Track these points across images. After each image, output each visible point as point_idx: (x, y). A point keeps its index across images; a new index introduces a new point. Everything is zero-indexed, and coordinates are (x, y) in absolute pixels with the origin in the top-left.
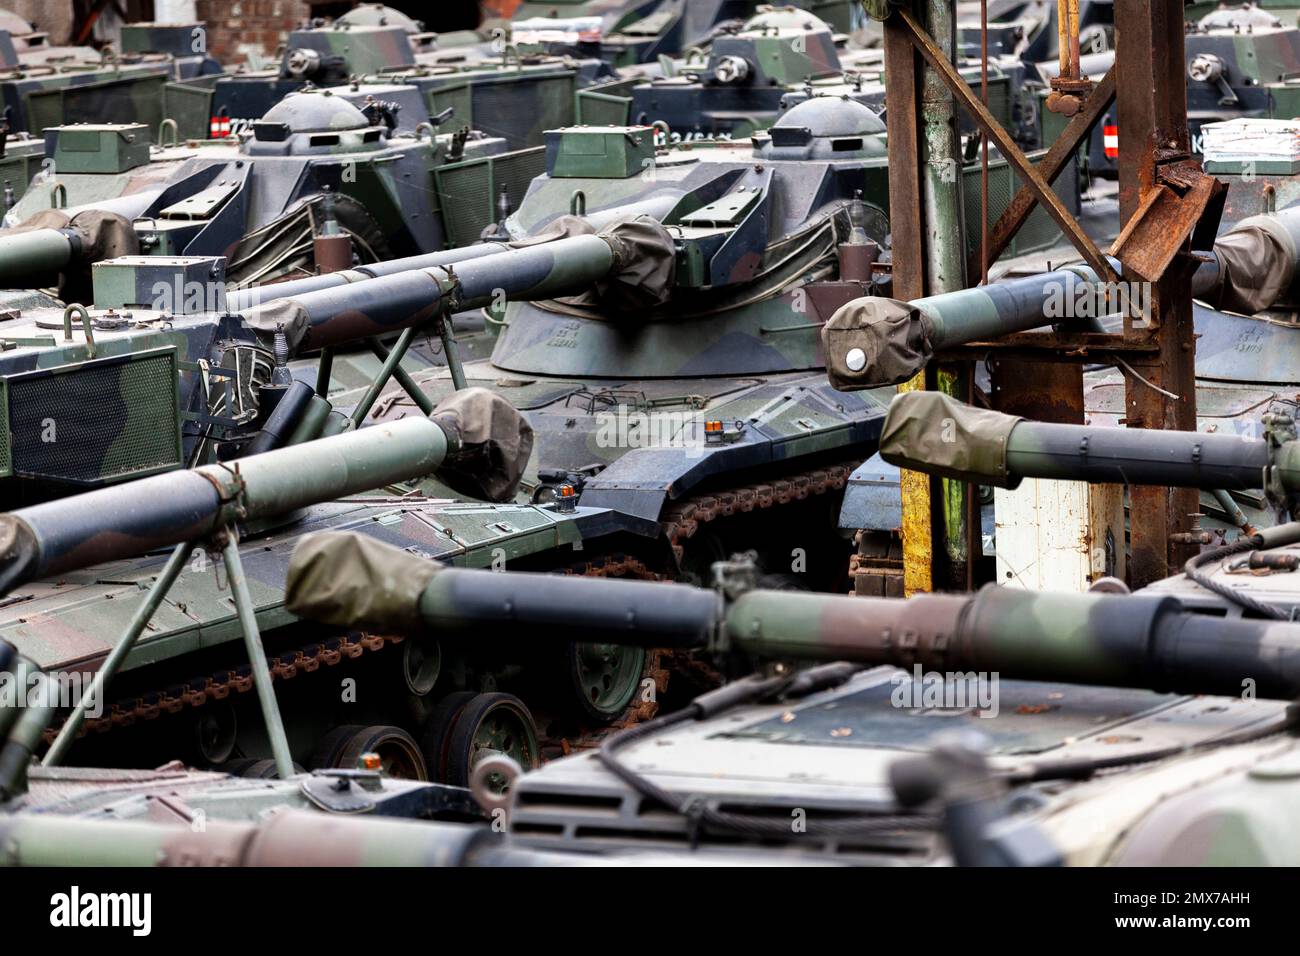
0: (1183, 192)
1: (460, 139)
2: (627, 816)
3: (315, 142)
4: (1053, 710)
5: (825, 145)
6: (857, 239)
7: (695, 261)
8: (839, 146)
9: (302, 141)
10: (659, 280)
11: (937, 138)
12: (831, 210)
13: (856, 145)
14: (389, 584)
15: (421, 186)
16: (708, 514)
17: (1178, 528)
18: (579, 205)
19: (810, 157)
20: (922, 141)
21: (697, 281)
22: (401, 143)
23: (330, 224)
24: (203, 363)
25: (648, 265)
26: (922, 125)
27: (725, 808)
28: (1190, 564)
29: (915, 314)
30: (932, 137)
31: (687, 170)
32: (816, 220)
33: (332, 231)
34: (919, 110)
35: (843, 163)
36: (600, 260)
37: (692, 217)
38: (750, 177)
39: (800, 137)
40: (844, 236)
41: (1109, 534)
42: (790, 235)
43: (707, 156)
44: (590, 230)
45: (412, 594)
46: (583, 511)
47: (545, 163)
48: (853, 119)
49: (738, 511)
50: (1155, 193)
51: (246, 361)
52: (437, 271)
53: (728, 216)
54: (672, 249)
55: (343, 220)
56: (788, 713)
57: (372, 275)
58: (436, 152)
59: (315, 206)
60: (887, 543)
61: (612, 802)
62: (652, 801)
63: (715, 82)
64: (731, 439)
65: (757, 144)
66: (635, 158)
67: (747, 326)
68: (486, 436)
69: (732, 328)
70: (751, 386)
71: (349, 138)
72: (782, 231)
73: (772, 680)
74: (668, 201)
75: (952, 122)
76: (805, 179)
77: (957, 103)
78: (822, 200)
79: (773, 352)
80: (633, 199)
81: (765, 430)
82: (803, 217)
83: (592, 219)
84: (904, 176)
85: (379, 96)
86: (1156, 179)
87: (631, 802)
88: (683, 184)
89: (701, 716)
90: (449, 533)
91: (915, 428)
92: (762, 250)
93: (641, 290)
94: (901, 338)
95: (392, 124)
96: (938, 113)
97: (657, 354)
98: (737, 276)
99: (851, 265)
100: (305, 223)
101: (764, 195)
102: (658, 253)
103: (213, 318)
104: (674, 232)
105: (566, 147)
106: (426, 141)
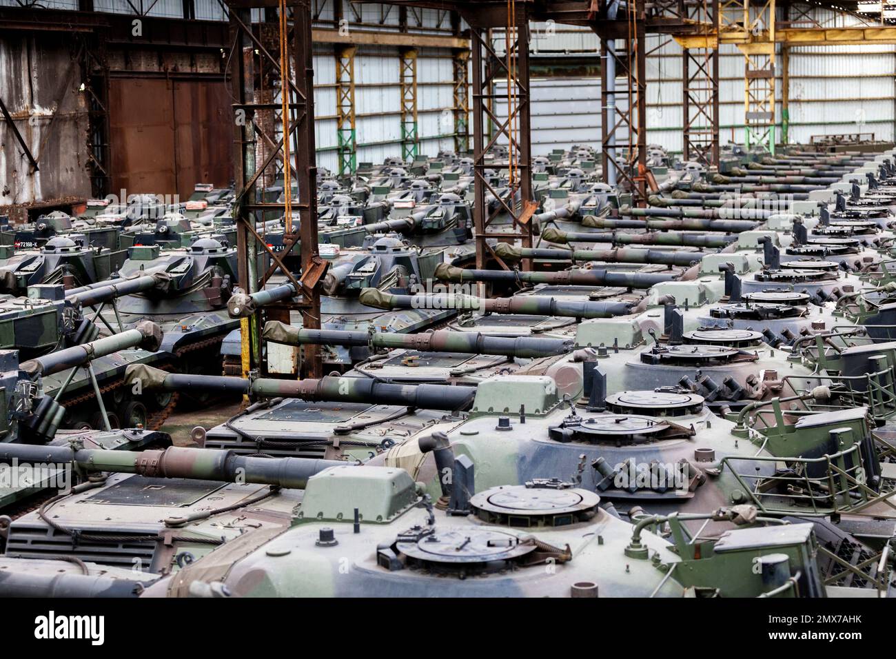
0: (319, 265)
1: (100, 250)
2: (239, 442)
3: (62, 250)
4: (342, 409)
5: (207, 251)
6: (216, 276)
7: (175, 282)
8: (210, 251)
9: (59, 250)
10: (166, 288)
11: (251, 251)
12: (209, 269)
13: (215, 251)
14: (154, 379)
15: (91, 262)
16: (184, 351)
17: (316, 353)
18: (142, 268)
19: (203, 254)
20: (247, 251)
21: (176, 288)
22: (85, 250)
23: (68, 272)
24: (63, 314)
25: (164, 284)
26: (247, 247)
27: (266, 439)
28: (355, 366)
29: (252, 298)
30: (250, 250)
31: (168, 258)
32: (206, 271)
33: (68, 275)
34: (246, 243)
35: (212, 256)
36: (151, 283)
37: (172, 271)
38: (187, 259)
39: (200, 249)
40: (213, 275)
41: (298, 355)
42: (199, 275)
43: (172, 254)
44: (146, 275)
45: (161, 381)
46: (159, 352)
47: (128, 255)
48: (214, 244)
49: (191, 350)
50: (312, 265)
51: (71, 313)
52: (111, 287)
53: (183, 270)
54: (170, 279)
55: (71, 272)
56: (270, 411)
57: (92, 288)
58: (94, 252)
59: (63, 268)
60: (236, 359)
61: (234, 439)
62: (245, 438)
63: (159, 232)
64: (188, 331)
65: (188, 251)
66: (155, 255)
67: (188, 299)
68: (152, 334)
69: (183, 300)
70: (190, 316)
71: (71, 249)
72: (197, 274)
73: (264, 403)
74: (166, 266)
75: (255, 246)
76: (202, 260)
77: (257, 240)
78: (207, 266)
79: (195, 307)
80: (154, 266)
81: (197, 328)
82: (203, 270)
83: (146, 271)
84: (242, 261)
85: (78, 237)
86: (312, 261)
87: (239, 439)
88: (168, 262)
89: (248, 413)
90: (125, 359)
91: (272, 331)
92: (192, 279)
93: (162, 291)
94: (249, 305)
95: (82, 245)
96: (251, 243)
97: (164, 307)
98: (186, 286)
99: (215, 283)
100: (60, 272)
101: (192, 265)
102: (166, 281)
103: (62, 302)
104: (169, 275)
105: (135, 251)
106: (91, 249)
